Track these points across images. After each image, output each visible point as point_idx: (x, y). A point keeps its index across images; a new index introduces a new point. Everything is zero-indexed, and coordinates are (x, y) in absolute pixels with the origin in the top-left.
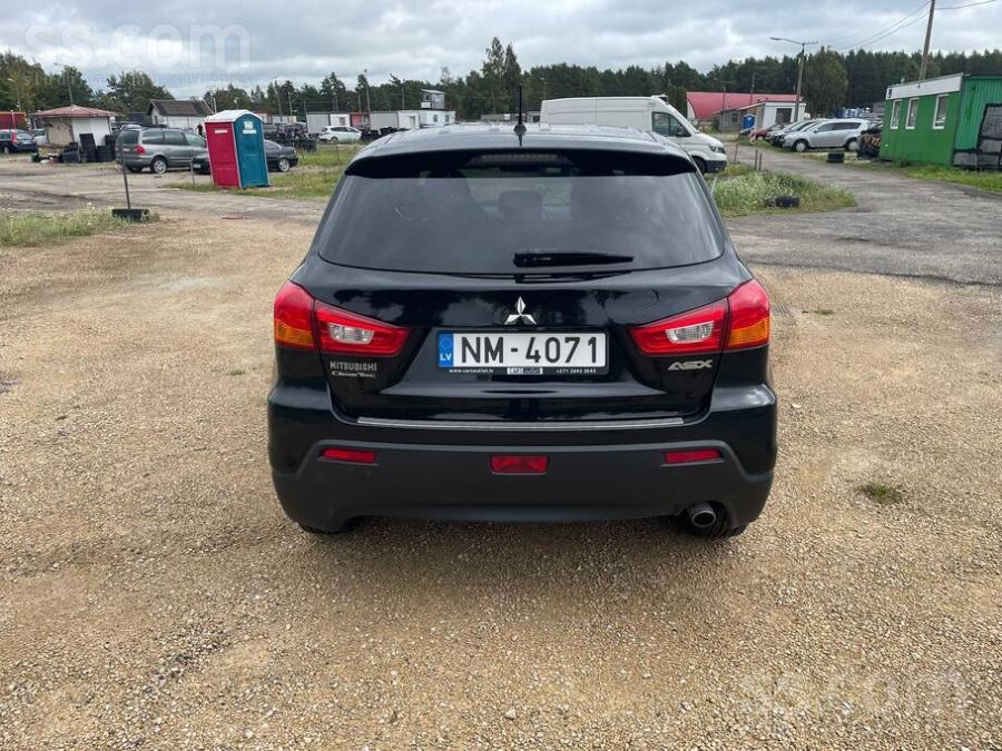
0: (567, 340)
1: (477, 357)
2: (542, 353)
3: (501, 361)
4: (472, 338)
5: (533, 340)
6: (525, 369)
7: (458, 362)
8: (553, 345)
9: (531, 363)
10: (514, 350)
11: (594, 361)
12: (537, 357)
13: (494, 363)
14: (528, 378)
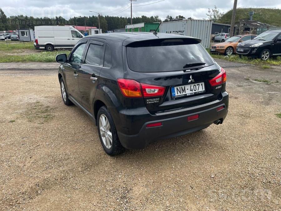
0: (197, 85)
1: (180, 92)
2: (193, 89)
3: (185, 92)
4: (178, 87)
5: (191, 86)
6: (191, 93)
7: (176, 95)
8: (195, 86)
9: (191, 92)
10: (188, 89)
11: (203, 89)
12: (192, 90)
13: (184, 93)
14: (191, 96)
